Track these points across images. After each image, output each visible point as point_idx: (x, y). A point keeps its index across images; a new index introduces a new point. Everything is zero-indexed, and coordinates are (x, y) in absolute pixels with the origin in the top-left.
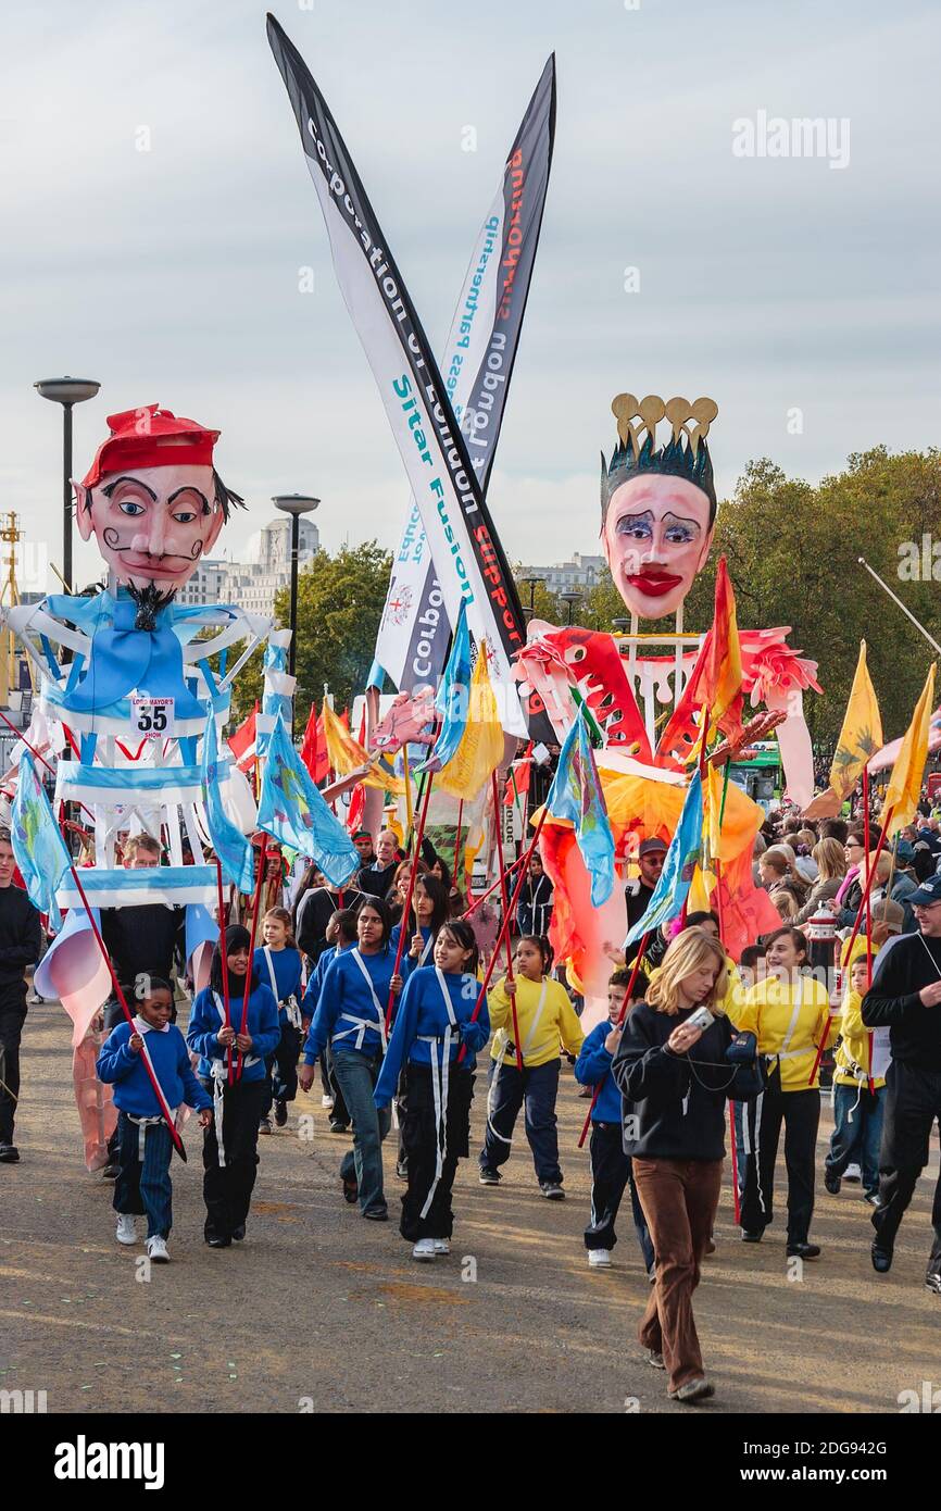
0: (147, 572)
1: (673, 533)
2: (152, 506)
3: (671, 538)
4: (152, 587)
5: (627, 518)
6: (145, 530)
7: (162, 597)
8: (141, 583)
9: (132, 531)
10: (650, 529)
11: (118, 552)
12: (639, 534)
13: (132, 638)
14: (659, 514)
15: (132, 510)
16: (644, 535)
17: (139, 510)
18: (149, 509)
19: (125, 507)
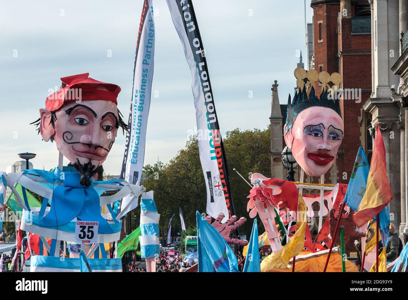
0: (88, 155)
1: (333, 136)
2: (93, 120)
3: (332, 138)
4: (90, 163)
5: (310, 127)
6: (89, 133)
7: (94, 169)
8: (83, 161)
9: (81, 133)
10: (322, 133)
11: (71, 145)
12: (316, 135)
13: (74, 191)
14: (327, 126)
15: (82, 122)
16: (319, 135)
17: (85, 122)
18: (91, 122)
19: (77, 120)
